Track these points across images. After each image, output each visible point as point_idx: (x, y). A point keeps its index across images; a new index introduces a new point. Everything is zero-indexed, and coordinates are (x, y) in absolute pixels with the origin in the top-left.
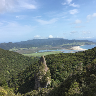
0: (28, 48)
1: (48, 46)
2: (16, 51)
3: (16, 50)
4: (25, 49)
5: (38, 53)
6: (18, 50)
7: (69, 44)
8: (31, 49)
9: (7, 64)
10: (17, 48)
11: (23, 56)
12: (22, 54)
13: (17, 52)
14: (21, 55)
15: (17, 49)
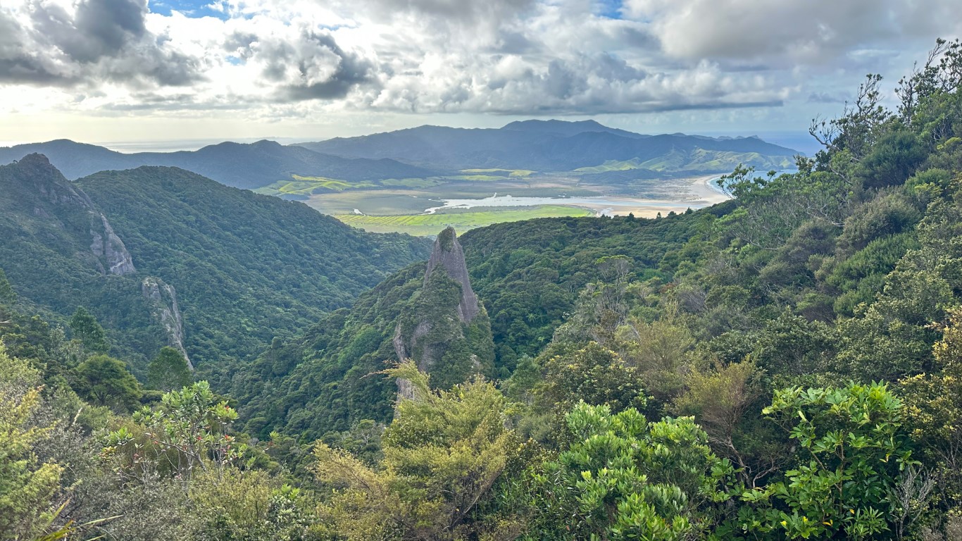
0: (375, 180)
1: (506, 174)
3: (302, 193)
4: (357, 185)
6: (314, 192)
8: (394, 187)
10: (308, 179)
15: (307, 187)
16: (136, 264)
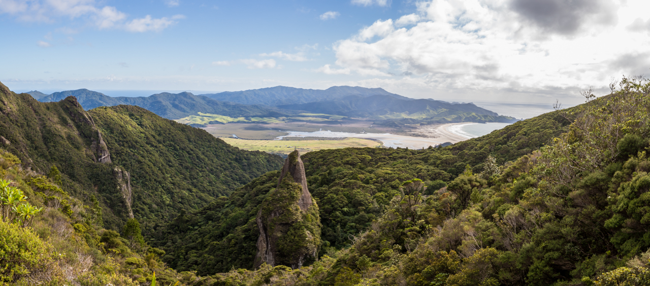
0: (247, 117)
1: (327, 117)
2: (203, 126)
3: (203, 123)
4: (236, 120)
5: (287, 139)
6: (210, 123)
7: (410, 113)
8: (258, 122)
9: (168, 168)
10: (208, 115)
11: (228, 146)
12: (222, 139)
13: (204, 129)
14: (218, 140)
15: (206, 120)
16: (112, 158)
